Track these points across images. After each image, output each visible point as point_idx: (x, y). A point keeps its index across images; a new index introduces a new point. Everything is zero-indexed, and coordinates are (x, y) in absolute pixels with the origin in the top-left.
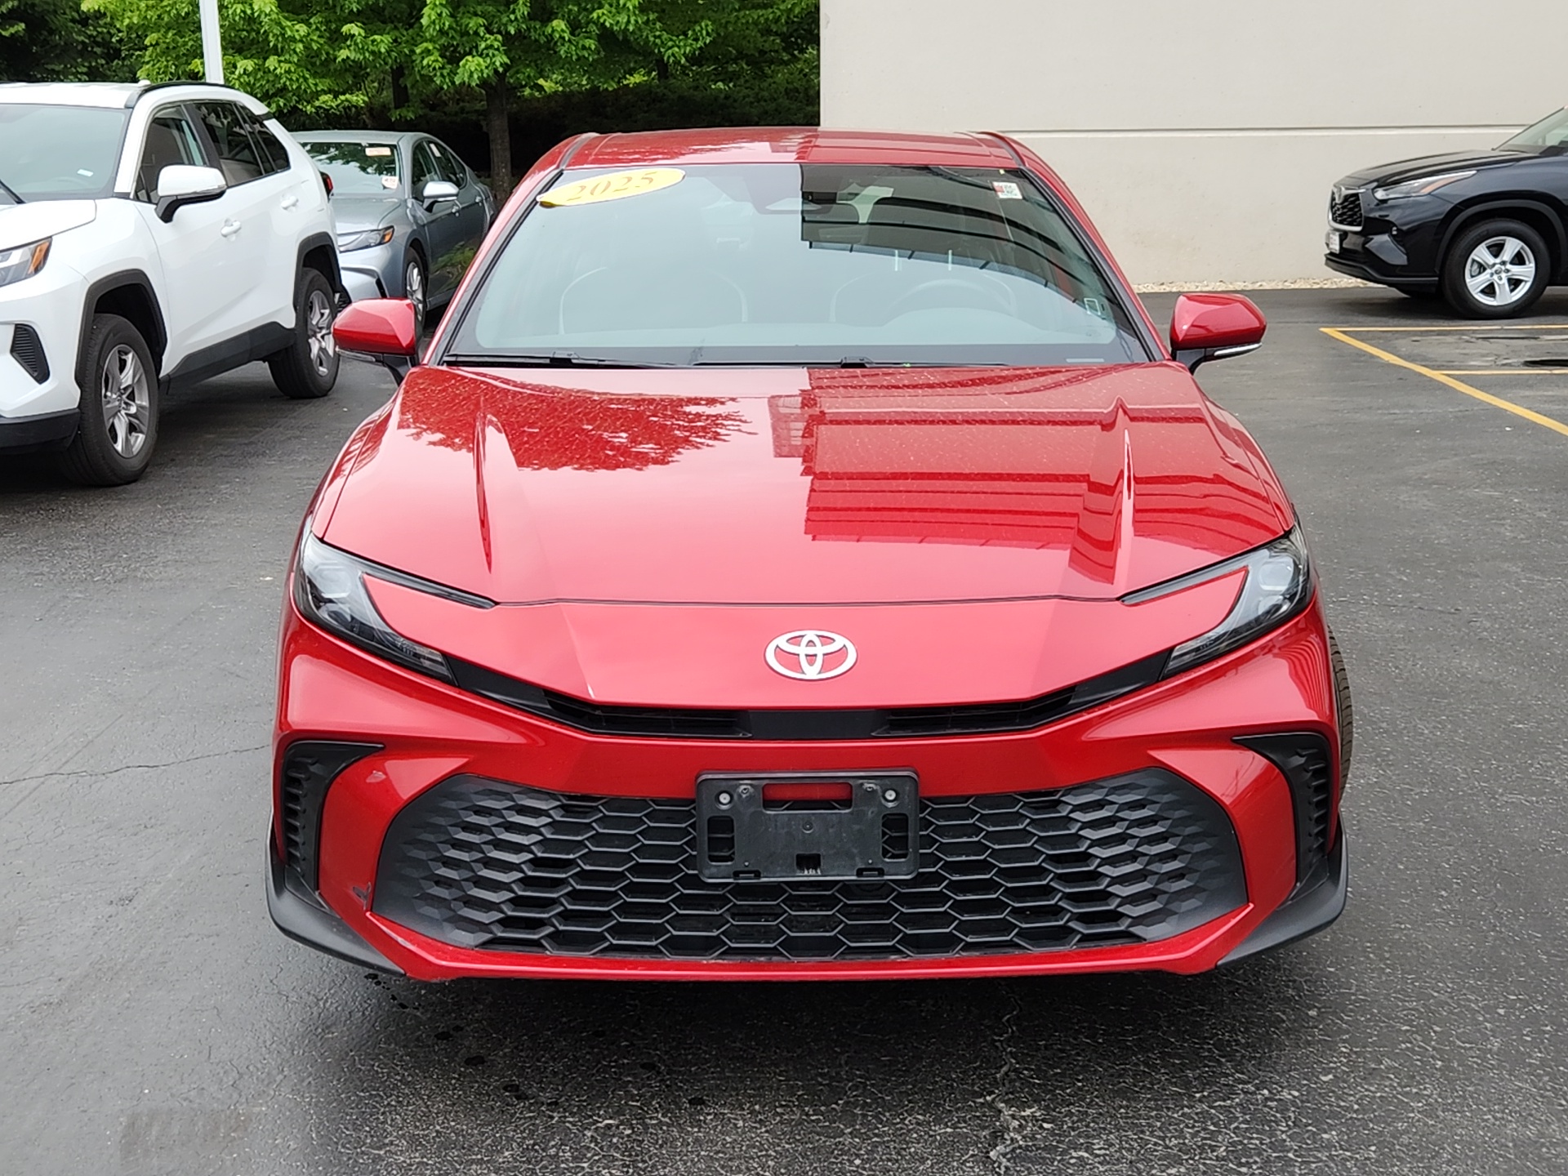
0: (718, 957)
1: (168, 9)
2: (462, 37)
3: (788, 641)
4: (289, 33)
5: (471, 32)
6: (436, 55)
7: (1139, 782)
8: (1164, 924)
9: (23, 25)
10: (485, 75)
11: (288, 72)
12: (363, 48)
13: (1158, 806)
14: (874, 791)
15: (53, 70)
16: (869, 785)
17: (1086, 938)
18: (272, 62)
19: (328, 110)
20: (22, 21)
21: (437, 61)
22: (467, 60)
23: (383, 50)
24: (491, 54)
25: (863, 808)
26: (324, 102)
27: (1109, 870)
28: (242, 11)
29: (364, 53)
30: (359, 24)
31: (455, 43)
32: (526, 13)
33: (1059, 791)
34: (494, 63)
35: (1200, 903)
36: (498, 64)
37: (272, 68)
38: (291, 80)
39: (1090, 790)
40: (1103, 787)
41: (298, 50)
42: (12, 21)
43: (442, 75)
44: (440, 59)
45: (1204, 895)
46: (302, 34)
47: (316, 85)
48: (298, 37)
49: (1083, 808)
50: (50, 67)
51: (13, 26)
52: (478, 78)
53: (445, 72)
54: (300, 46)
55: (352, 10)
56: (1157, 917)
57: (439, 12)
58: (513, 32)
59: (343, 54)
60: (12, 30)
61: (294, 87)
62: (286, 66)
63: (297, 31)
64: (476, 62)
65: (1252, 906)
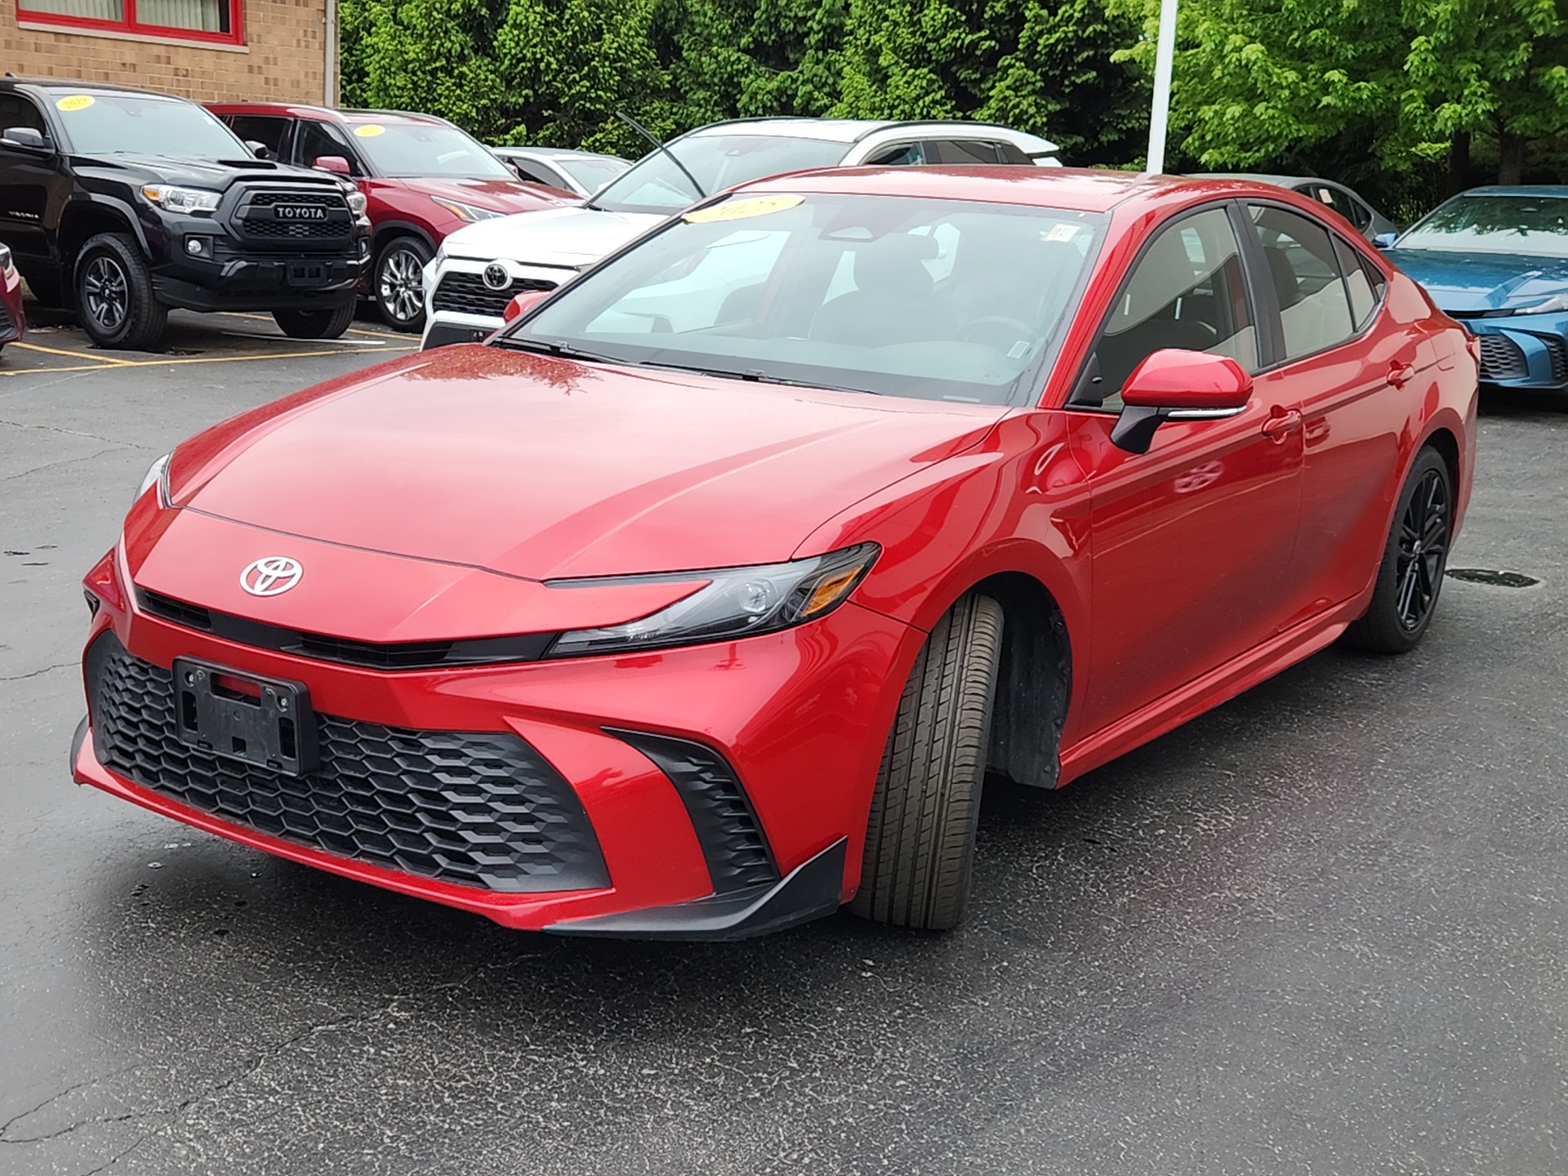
0: (213, 813)
1: (1189, 59)
2: (1453, 83)
3: (266, 564)
4: (1275, 79)
5: (1462, 79)
6: (1420, 103)
7: (497, 744)
8: (514, 880)
9: (1094, 74)
10: (1463, 123)
11: (1273, 117)
12: (1342, 94)
13: (513, 769)
14: (271, 696)
15: (1119, 115)
16: (269, 690)
17: (447, 873)
18: (1259, 109)
19: (1423, 158)
20: (1094, 70)
21: (1419, 108)
22: (1443, 108)
23: (1365, 97)
24: (1473, 102)
25: (268, 709)
26: (1421, 150)
27: (461, 815)
28: (1237, 59)
29: (1343, 100)
30: (1342, 71)
31: (1443, 90)
32: (1525, 59)
33: (418, 732)
34: (1476, 110)
35: (555, 872)
36: (1479, 111)
37: (1258, 115)
38: (1274, 125)
39: (448, 739)
40: (460, 739)
41: (1283, 96)
42: (1086, 70)
43: (1422, 122)
44: (1423, 106)
45: (562, 865)
46: (1290, 80)
47: (1298, 130)
48: (1284, 84)
49: (442, 753)
50: (1117, 112)
51: (1085, 74)
52: (1453, 125)
53: (1426, 119)
54: (1287, 92)
55: (1347, 57)
56: (507, 871)
57: (1423, 57)
58: (1508, 79)
59: (1326, 100)
60: (1084, 78)
61: (1276, 132)
62: (1271, 112)
63: (1286, 78)
64: (1452, 109)
65: (614, 890)
